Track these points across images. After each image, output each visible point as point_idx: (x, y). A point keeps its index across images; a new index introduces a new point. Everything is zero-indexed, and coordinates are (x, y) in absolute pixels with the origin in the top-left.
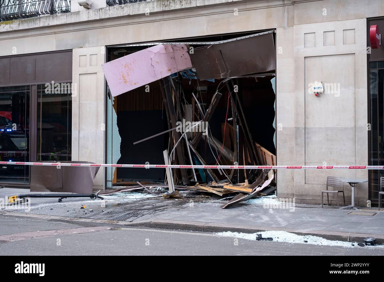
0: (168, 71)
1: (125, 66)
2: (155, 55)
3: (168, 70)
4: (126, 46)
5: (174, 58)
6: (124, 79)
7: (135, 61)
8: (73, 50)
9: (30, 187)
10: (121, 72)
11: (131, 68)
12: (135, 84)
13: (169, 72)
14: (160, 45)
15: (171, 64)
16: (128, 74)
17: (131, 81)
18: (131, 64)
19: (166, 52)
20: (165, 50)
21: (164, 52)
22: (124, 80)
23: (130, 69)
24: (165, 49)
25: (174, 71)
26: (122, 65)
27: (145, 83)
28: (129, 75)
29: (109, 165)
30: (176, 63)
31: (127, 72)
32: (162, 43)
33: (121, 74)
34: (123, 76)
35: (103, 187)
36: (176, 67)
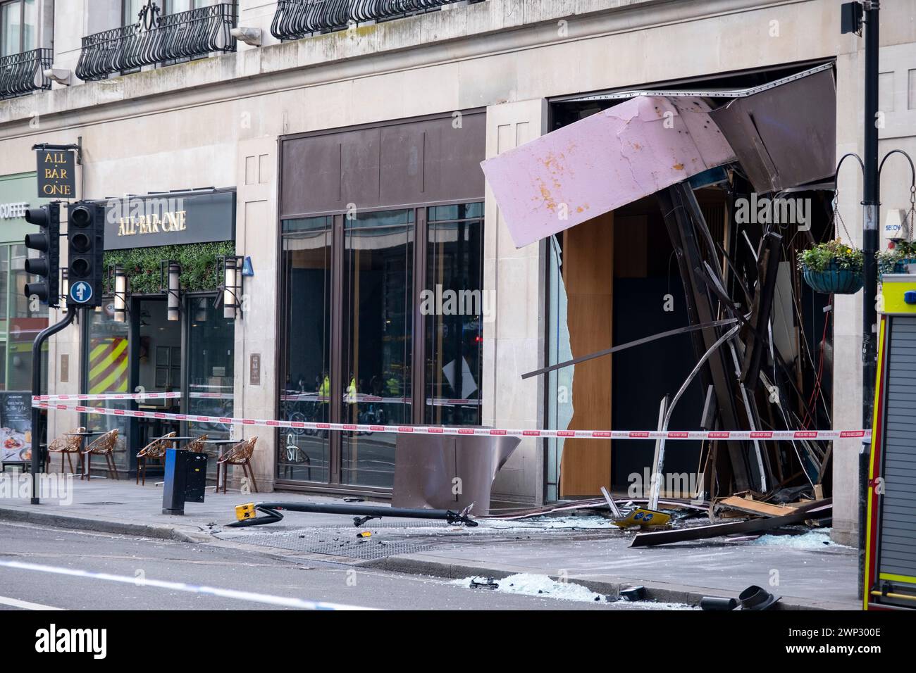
0: (674, 170)
1: (548, 163)
2: (628, 128)
3: (675, 167)
4: (585, 99)
5: (687, 133)
6: (546, 199)
8: (489, 110)
9: (391, 499)
10: (538, 179)
11: (564, 167)
12: (580, 210)
13: (680, 171)
14: (642, 97)
15: (682, 149)
16: (557, 183)
17: (569, 202)
18: (562, 155)
20: (655, 110)
22: (547, 202)
23: (562, 168)
24: (656, 108)
25: (696, 169)
26: (538, 161)
27: (608, 207)
28: (559, 186)
29: (551, 433)
30: (696, 146)
31: (552, 178)
32: (645, 93)
33: (540, 183)
34: (542, 190)
35: (535, 500)
36: (699, 156)
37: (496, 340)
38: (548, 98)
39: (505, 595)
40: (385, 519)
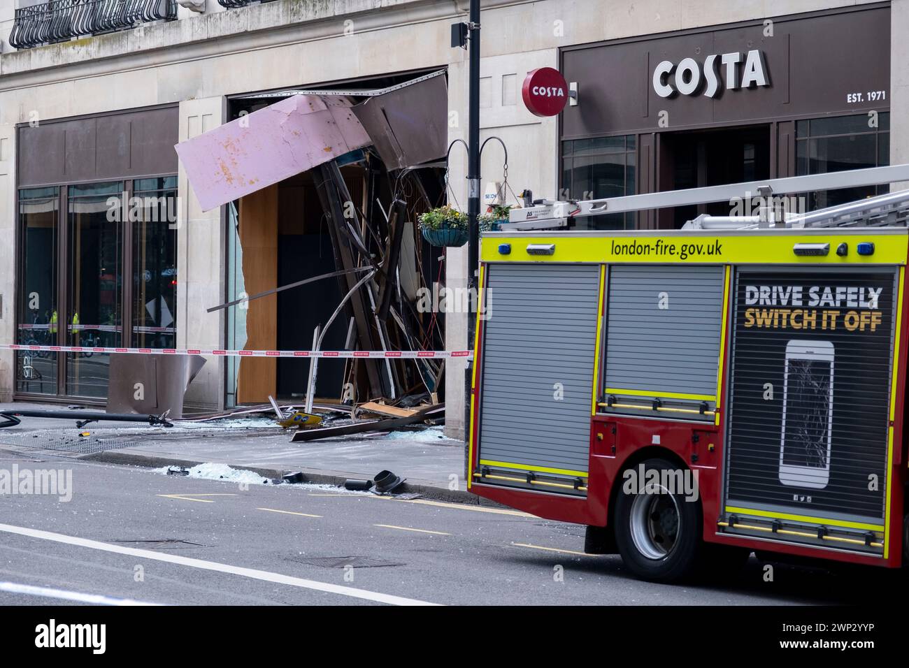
0: (325, 152)
1: (227, 146)
2: (288, 120)
3: (325, 149)
5: (334, 123)
6: (226, 174)
7: (248, 133)
8: (181, 105)
9: (105, 407)
10: (219, 159)
11: (240, 149)
12: (252, 182)
14: (299, 94)
15: (330, 136)
16: (234, 161)
17: (243, 177)
18: (238, 140)
19: (313, 110)
20: (309, 106)
21: (308, 110)
22: (227, 176)
23: (238, 150)
24: (310, 104)
25: (341, 151)
26: (219, 144)
27: (273, 180)
28: (236, 164)
30: (341, 133)
31: (230, 157)
32: (302, 92)
33: (220, 161)
34: (223, 167)
35: (218, 406)
36: (343, 142)
37: (187, 283)
38: (227, 96)
39: (193, 480)
40: (101, 422)
